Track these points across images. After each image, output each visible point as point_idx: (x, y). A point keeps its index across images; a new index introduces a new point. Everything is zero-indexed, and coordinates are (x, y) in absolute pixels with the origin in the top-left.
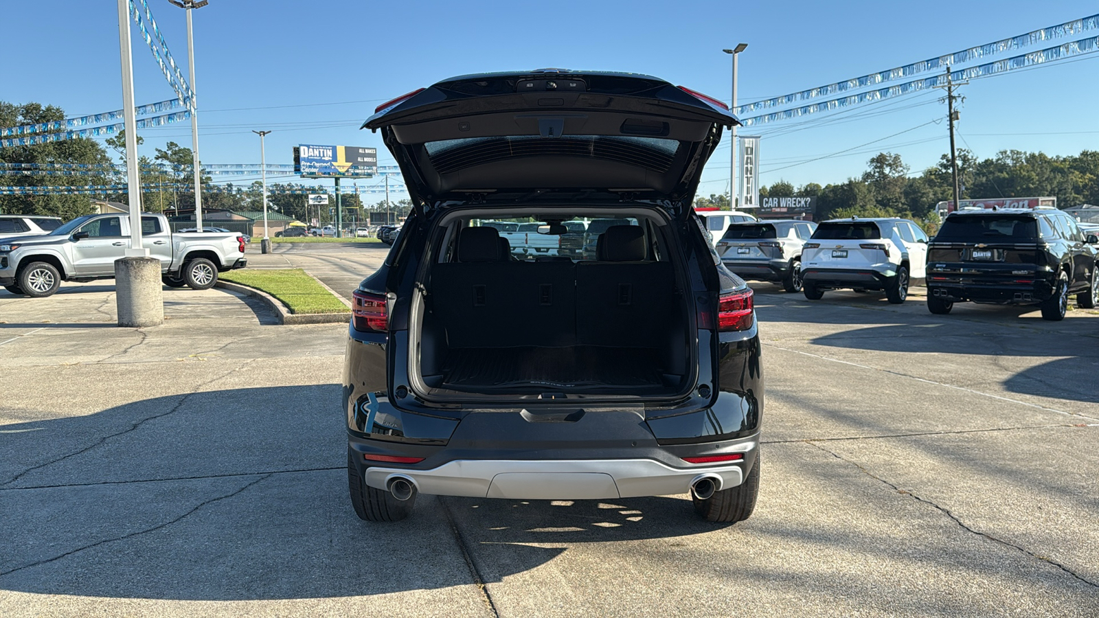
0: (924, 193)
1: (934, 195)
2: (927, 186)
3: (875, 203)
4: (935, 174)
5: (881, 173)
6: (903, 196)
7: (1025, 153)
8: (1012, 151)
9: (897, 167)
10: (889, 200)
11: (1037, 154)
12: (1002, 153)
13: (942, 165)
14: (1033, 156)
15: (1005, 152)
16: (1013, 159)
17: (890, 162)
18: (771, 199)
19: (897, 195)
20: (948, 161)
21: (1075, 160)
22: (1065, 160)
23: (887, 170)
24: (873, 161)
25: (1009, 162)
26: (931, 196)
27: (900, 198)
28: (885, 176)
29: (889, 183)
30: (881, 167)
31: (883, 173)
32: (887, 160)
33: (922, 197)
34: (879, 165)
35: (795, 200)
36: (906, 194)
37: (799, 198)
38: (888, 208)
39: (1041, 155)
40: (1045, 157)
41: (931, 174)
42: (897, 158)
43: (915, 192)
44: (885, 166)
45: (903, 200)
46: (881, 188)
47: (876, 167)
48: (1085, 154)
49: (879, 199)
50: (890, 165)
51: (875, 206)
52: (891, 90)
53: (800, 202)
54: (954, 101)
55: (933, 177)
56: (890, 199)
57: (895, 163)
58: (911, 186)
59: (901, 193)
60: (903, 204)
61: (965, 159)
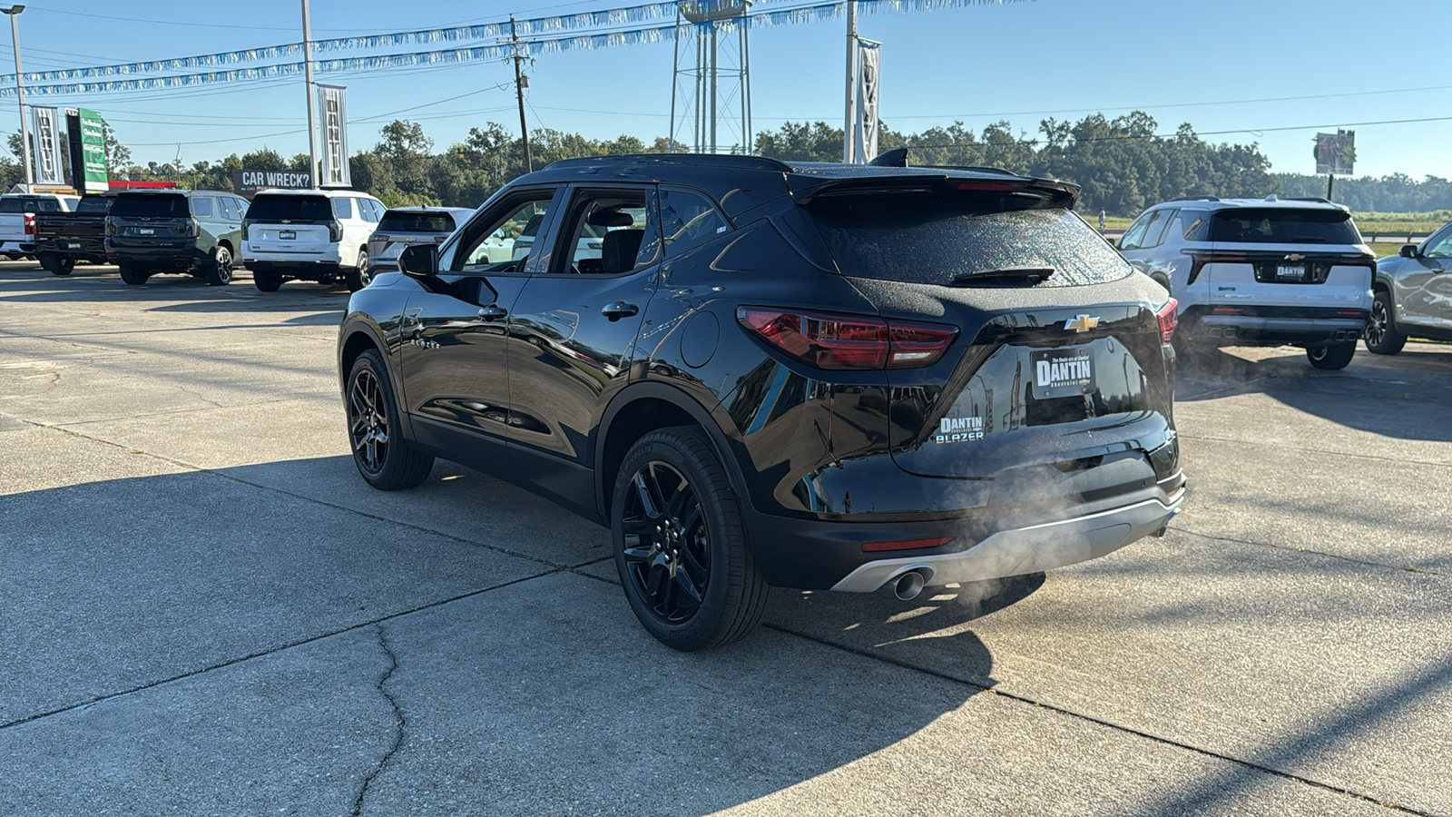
0: (453, 177)
1: (466, 179)
2: (457, 168)
3: (395, 186)
4: (463, 153)
5: (399, 147)
6: (428, 179)
7: (562, 134)
8: (547, 130)
9: (418, 140)
10: (412, 183)
11: (574, 136)
12: (536, 131)
13: (472, 142)
14: (570, 138)
15: (540, 131)
16: (549, 141)
17: (409, 133)
18: (253, 174)
19: (421, 177)
20: (478, 136)
21: (614, 146)
22: (603, 146)
23: (406, 144)
24: (386, 129)
25: (545, 143)
26: (462, 180)
27: (426, 181)
28: (402, 151)
29: (411, 160)
30: (398, 139)
31: (402, 148)
32: (405, 130)
33: (451, 181)
34: (394, 135)
35: (288, 177)
36: (433, 177)
37: (292, 175)
38: (411, 194)
39: (578, 137)
40: (583, 140)
41: (459, 153)
42: (416, 128)
43: (442, 174)
44: (403, 138)
45: (429, 185)
46: (400, 167)
47: (392, 139)
48: (622, 139)
49: (400, 180)
50: (408, 137)
51: (395, 190)
52: (546, 45)
53: (294, 180)
54: (521, 62)
55: (462, 156)
56: (414, 182)
57: (415, 136)
58: (437, 166)
59: (425, 175)
60: (430, 189)
61: (498, 137)
